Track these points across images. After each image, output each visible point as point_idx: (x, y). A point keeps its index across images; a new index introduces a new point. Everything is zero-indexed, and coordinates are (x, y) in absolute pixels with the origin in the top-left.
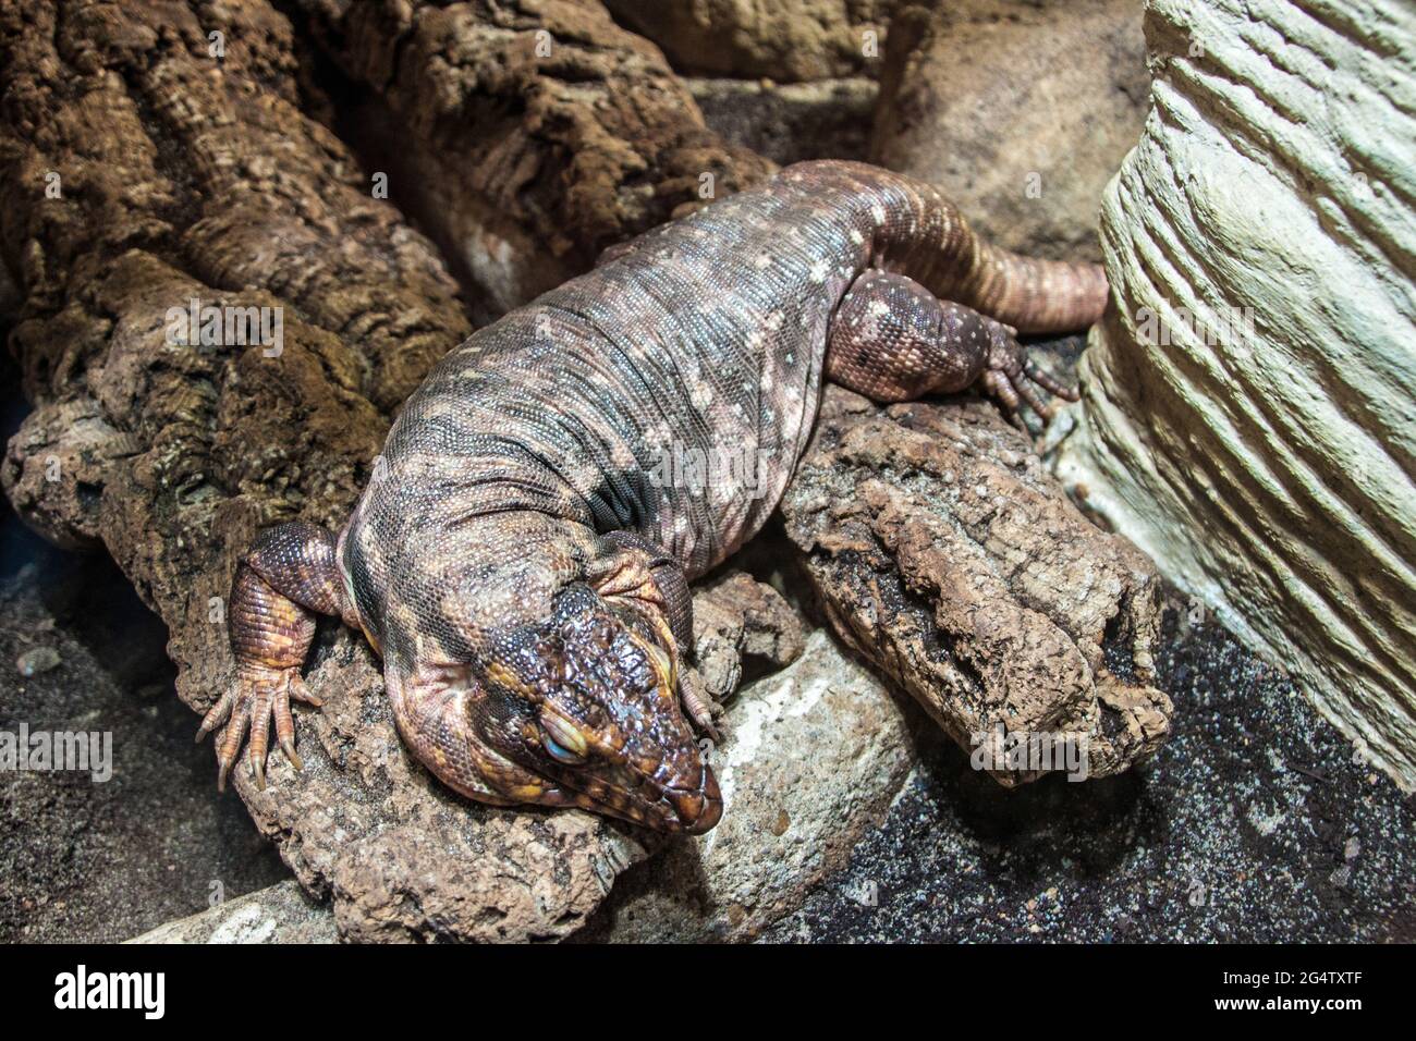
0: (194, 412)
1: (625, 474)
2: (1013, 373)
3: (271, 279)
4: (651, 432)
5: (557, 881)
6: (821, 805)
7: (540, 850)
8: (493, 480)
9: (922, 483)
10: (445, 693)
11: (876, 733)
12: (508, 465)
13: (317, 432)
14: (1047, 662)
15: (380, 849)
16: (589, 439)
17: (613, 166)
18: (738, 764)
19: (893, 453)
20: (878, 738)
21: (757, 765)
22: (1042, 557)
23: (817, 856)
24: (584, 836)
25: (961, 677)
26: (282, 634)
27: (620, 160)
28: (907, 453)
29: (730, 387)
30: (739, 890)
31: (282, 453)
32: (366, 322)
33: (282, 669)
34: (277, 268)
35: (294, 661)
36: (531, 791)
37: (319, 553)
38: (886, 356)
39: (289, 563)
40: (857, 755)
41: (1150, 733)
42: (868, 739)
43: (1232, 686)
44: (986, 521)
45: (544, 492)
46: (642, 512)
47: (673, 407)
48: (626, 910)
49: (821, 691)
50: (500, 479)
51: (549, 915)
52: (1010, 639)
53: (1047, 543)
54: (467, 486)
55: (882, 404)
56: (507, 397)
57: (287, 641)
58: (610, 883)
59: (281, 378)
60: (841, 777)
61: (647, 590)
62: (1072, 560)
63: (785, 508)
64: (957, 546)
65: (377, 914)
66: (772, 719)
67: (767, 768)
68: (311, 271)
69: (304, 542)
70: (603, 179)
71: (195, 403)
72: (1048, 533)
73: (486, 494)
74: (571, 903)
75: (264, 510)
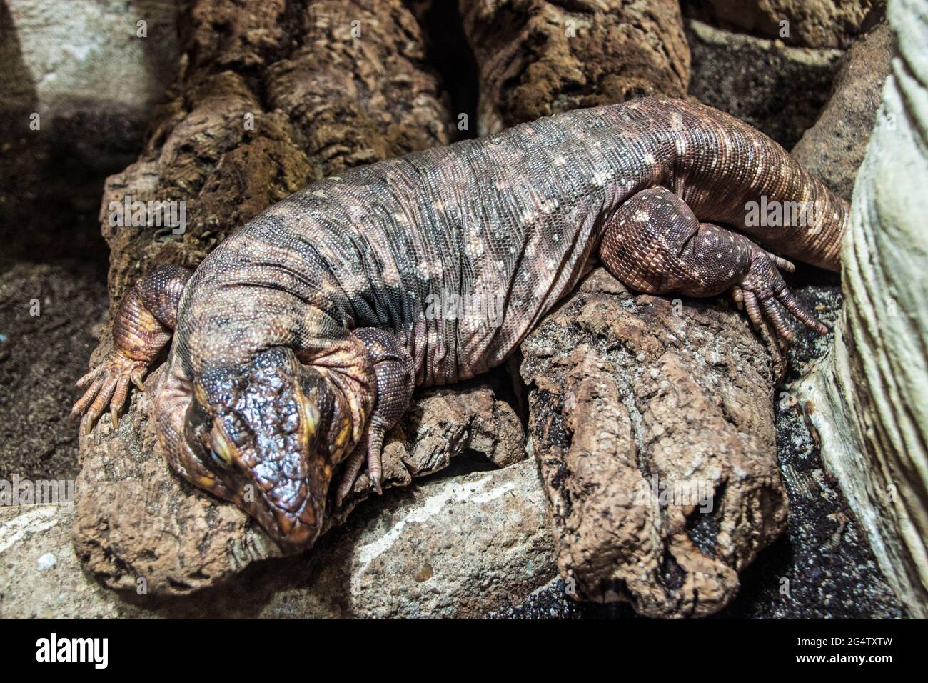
0: (190, 183)
1: (389, 289)
2: (762, 295)
3: (296, 108)
4: (424, 264)
5: (199, 548)
6: (462, 571)
7: (202, 524)
8: (275, 265)
9: (620, 356)
10: (181, 399)
11: (529, 534)
12: (295, 259)
13: (241, 213)
14: (613, 510)
15: (110, 490)
16: (368, 256)
17: (555, 77)
18: (410, 521)
19: (608, 328)
20: (532, 539)
21: (424, 526)
22: (673, 435)
23: (450, 608)
24: (234, 524)
25: (561, 504)
26: (139, 337)
27: (562, 73)
28: (617, 331)
29: (499, 248)
30: (375, 611)
31: (217, 222)
32: (333, 150)
33: (134, 360)
34: (302, 102)
35: (143, 357)
36: (207, 481)
37: (176, 289)
38: (637, 254)
39: (157, 290)
40: (509, 545)
41: (701, 597)
42: (522, 536)
43: (854, 598)
44: (649, 396)
45: (311, 283)
46: (397, 319)
47: (451, 251)
48: (282, 594)
49: (505, 491)
50: (280, 266)
51: (185, 569)
52: (598, 485)
53: (682, 426)
54: (257, 265)
55: (634, 292)
56: (330, 215)
57: (141, 343)
58: (243, 564)
59: (241, 172)
60: (488, 557)
61: (353, 371)
62: (691, 443)
63: (524, 348)
64: (609, 407)
65: (86, 531)
66: (459, 499)
67: (430, 531)
68: (320, 108)
69: (170, 279)
70: (542, 85)
71: (194, 177)
72: (685, 418)
73: (265, 274)
74: (203, 566)
75: (187, 257)
